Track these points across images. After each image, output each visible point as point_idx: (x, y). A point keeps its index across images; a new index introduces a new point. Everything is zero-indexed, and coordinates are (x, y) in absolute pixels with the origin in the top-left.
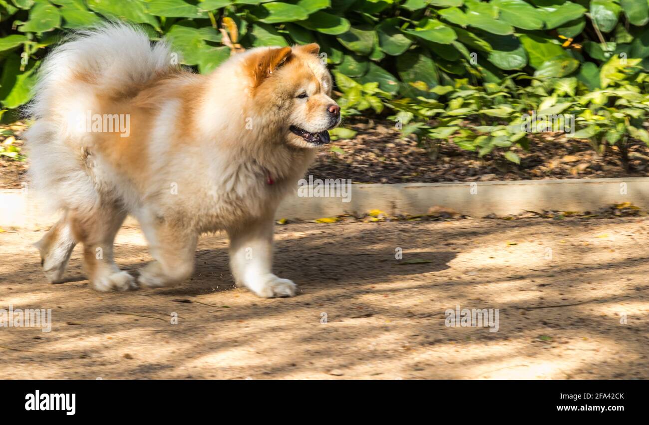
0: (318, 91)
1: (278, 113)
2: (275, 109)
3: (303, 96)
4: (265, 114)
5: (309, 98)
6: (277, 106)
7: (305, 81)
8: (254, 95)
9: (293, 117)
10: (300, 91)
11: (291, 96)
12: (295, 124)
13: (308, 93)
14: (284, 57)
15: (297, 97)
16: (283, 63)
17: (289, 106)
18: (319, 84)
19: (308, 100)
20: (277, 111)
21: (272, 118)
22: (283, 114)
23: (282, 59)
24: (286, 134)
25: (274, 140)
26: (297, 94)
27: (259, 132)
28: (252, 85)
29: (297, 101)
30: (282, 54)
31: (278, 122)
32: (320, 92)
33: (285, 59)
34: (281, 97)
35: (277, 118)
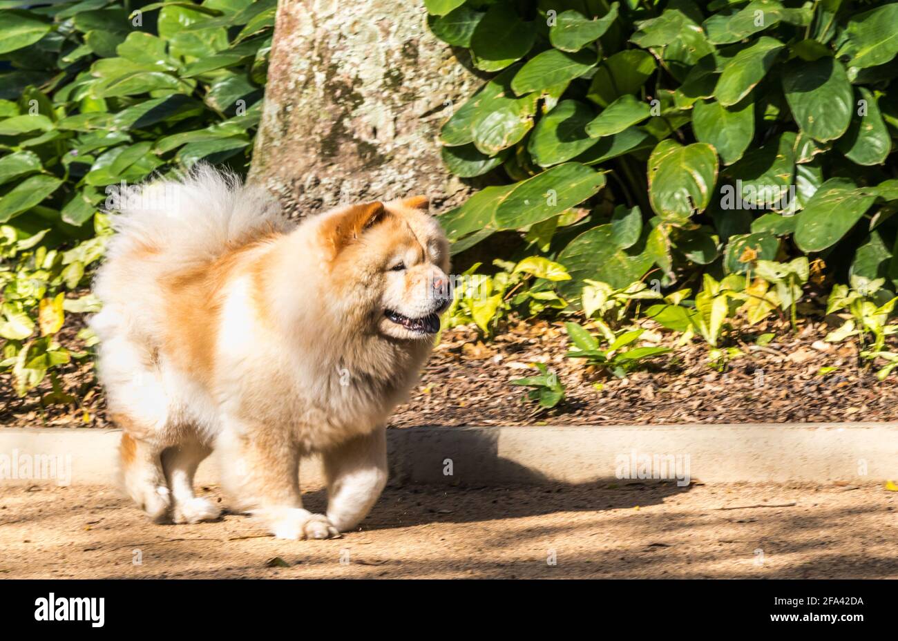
0: (422, 258)
1: (364, 294)
2: (359, 287)
3: (400, 267)
4: (347, 296)
5: (407, 271)
6: (363, 283)
7: (401, 247)
8: (331, 271)
9: (385, 297)
10: (395, 261)
11: (382, 270)
12: (389, 307)
13: (406, 263)
14: (373, 215)
15: (390, 270)
16: (372, 223)
17: (379, 284)
18: (423, 251)
19: (406, 274)
20: (362, 291)
21: (357, 301)
22: (371, 294)
23: (370, 219)
24: (379, 321)
25: (363, 330)
26: (390, 266)
27: (342, 320)
28: (330, 257)
29: (391, 275)
30: (370, 211)
31: (366, 306)
32: (424, 261)
33: (374, 219)
34: (367, 271)
35: (364, 302)
